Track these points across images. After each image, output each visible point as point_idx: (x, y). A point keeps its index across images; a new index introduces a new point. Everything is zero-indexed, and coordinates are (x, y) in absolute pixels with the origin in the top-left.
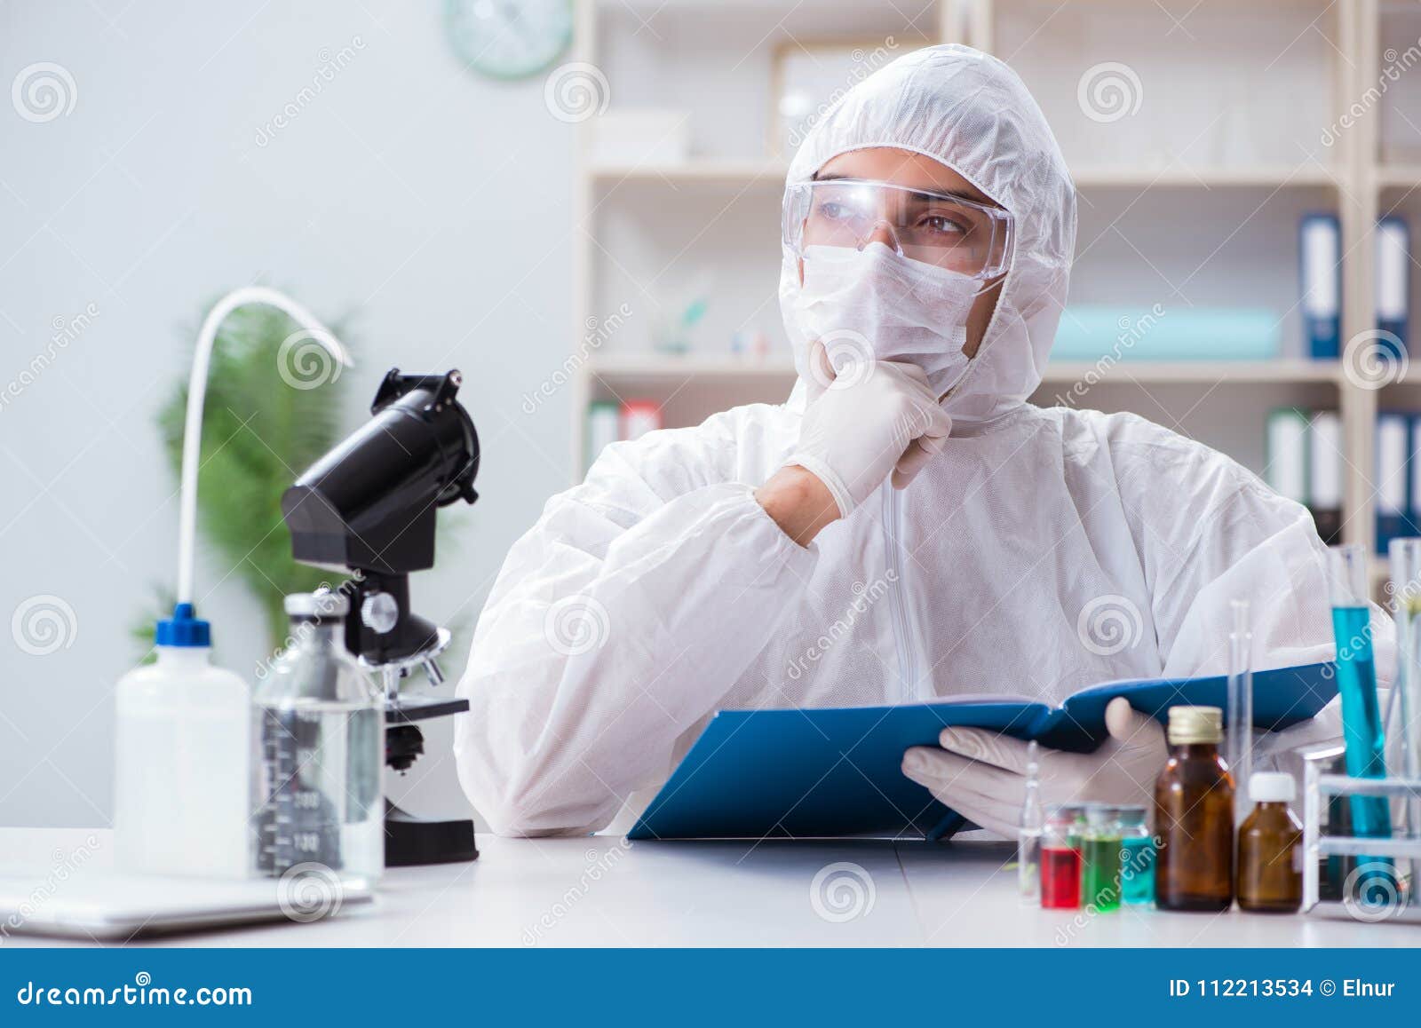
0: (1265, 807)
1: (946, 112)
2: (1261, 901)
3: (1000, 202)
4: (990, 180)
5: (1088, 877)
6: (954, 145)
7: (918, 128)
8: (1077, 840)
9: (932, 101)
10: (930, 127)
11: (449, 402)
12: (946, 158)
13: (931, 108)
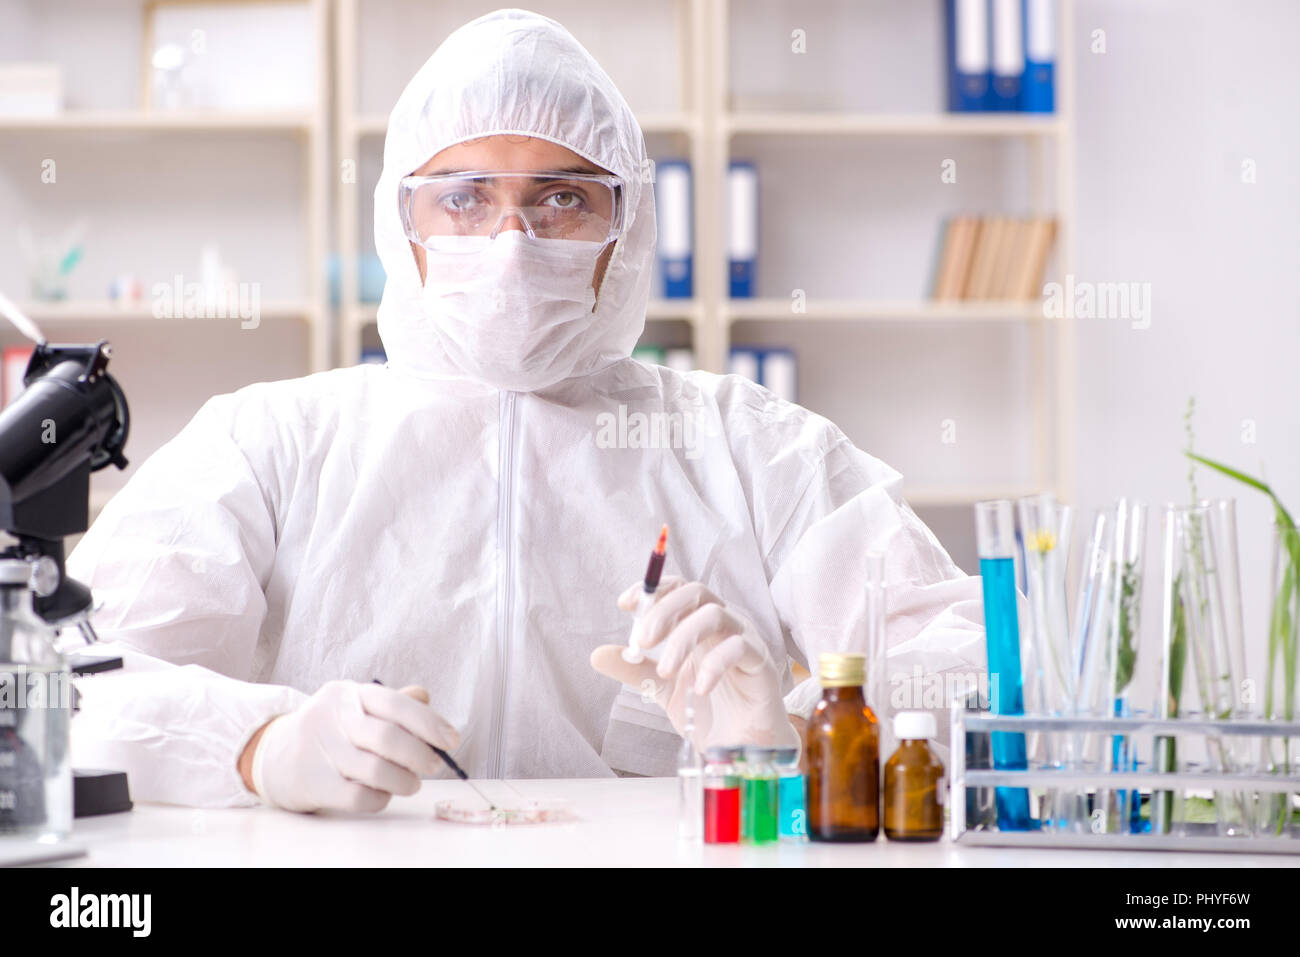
0: (909, 744)
1: (545, 92)
2: (907, 831)
3: (610, 169)
4: (598, 152)
5: (747, 814)
6: (560, 122)
7: (523, 115)
8: (737, 779)
9: (529, 82)
10: (535, 109)
11: (100, 373)
12: (556, 136)
13: (529, 89)
